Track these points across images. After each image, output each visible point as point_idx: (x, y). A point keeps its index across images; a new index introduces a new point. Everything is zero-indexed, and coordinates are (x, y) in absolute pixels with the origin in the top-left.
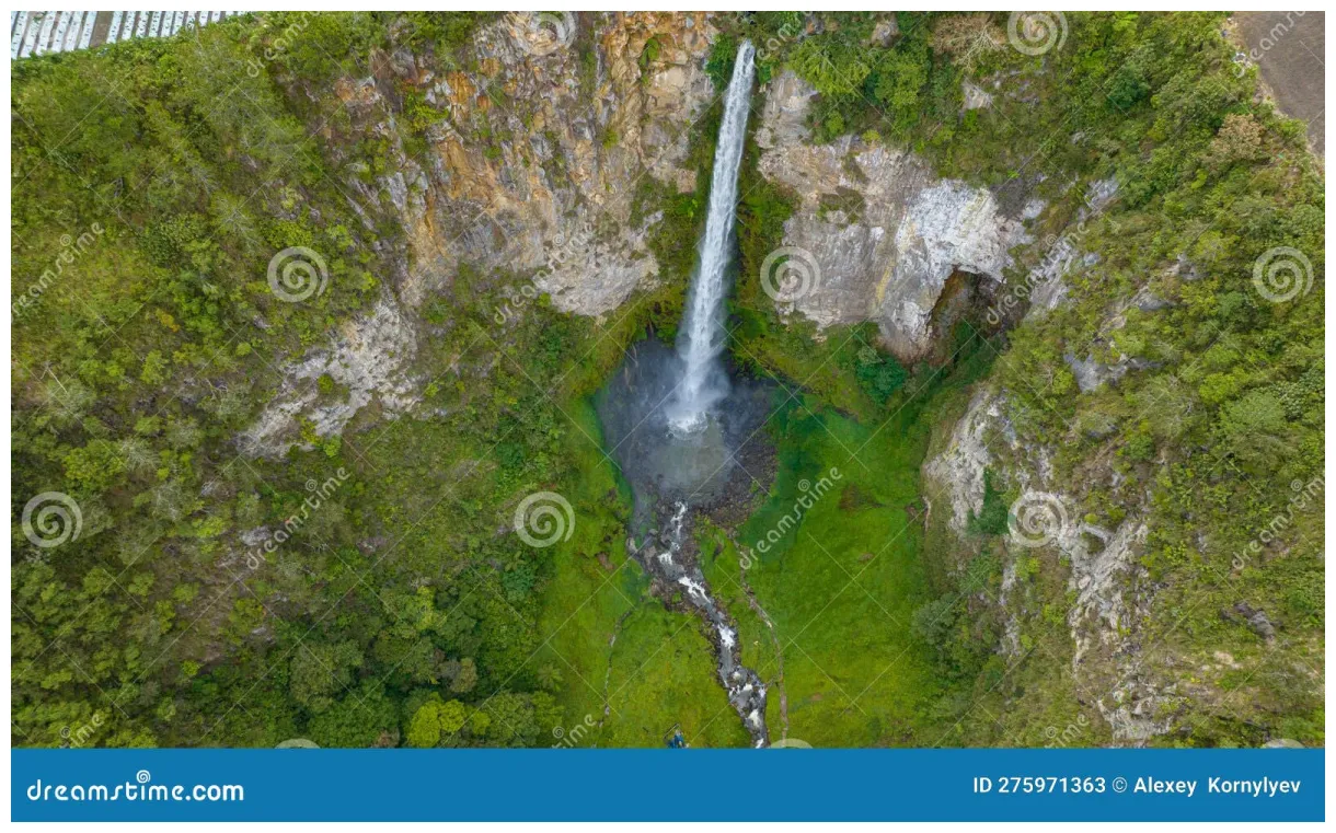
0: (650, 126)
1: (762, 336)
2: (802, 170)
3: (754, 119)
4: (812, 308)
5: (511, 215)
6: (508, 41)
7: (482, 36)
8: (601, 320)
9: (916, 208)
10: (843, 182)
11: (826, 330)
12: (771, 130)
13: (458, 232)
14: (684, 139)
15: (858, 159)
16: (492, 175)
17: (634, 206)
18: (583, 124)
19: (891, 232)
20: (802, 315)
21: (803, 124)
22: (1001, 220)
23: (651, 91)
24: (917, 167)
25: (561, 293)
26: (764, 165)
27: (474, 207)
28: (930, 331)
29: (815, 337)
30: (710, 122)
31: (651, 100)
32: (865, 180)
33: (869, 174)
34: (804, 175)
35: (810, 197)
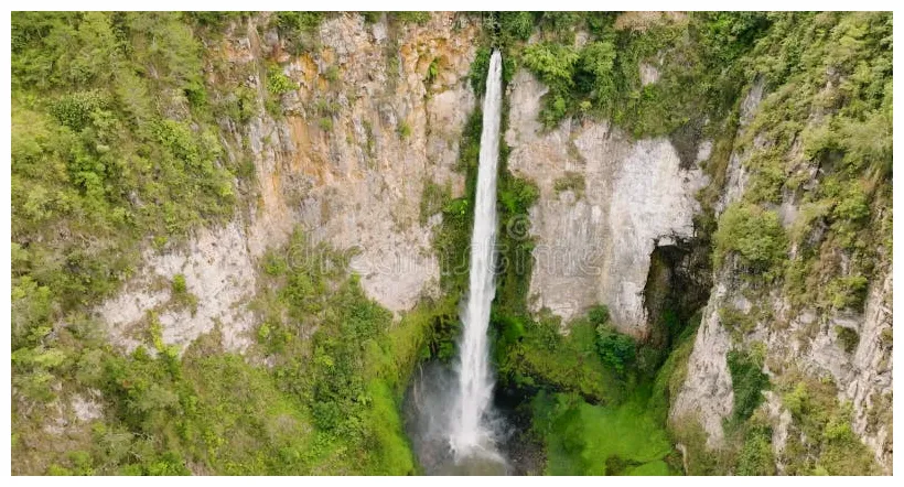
0: (433, 137)
1: (520, 339)
2: (539, 161)
3: (504, 127)
4: (557, 302)
5: (335, 191)
6: (342, 36)
7: (325, 27)
9: (622, 182)
10: (569, 167)
11: (569, 326)
12: (516, 130)
13: (297, 203)
14: (456, 146)
15: (576, 142)
16: (325, 149)
19: (605, 210)
20: (549, 311)
21: (537, 120)
22: (683, 173)
23: (432, 110)
24: (618, 140)
25: (369, 277)
26: (512, 162)
27: (308, 182)
28: (647, 313)
29: (561, 332)
30: (474, 127)
31: (433, 116)
32: (582, 161)
33: (586, 155)
34: (540, 165)
35: (546, 184)
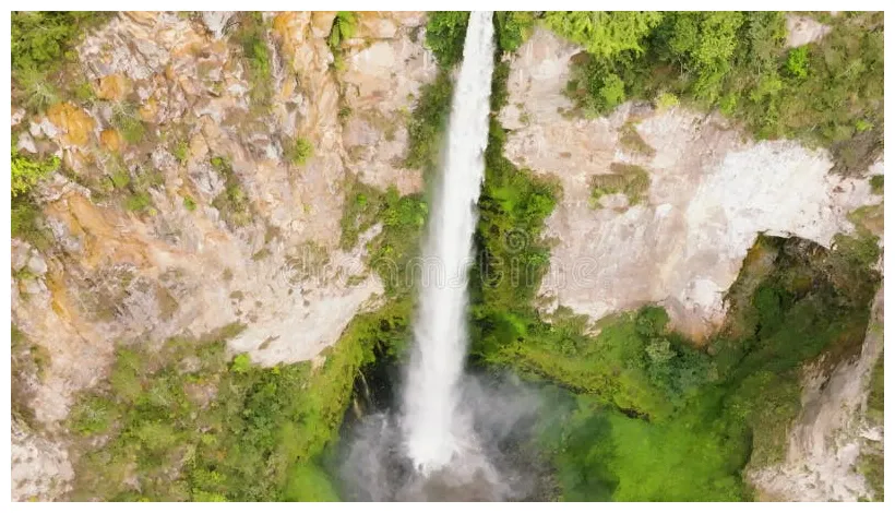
0: (353, 121)
1: (520, 340)
2: (564, 150)
3: (498, 95)
4: (580, 301)
5: (179, 272)
6: (132, 47)
7: (91, 45)
8: (319, 362)
9: (717, 176)
10: (620, 157)
11: (599, 323)
12: (520, 106)
13: (109, 309)
14: (402, 134)
15: (640, 128)
16: (142, 229)
17: (344, 224)
18: (264, 142)
19: (681, 206)
20: (567, 311)
21: (563, 93)
22: (835, 180)
23: (349, 78)
24: (721, 129)
25: (263, 346)
26: (510, 151)
27: (124, 273)
28: (728, 305)
29: (586, 332)
30: (434, 108)
31: (350, 91)
32: (649, 152)
33: (655, 144)
34: (567, 155)
35: (576, 181)
